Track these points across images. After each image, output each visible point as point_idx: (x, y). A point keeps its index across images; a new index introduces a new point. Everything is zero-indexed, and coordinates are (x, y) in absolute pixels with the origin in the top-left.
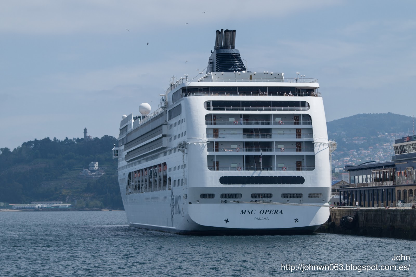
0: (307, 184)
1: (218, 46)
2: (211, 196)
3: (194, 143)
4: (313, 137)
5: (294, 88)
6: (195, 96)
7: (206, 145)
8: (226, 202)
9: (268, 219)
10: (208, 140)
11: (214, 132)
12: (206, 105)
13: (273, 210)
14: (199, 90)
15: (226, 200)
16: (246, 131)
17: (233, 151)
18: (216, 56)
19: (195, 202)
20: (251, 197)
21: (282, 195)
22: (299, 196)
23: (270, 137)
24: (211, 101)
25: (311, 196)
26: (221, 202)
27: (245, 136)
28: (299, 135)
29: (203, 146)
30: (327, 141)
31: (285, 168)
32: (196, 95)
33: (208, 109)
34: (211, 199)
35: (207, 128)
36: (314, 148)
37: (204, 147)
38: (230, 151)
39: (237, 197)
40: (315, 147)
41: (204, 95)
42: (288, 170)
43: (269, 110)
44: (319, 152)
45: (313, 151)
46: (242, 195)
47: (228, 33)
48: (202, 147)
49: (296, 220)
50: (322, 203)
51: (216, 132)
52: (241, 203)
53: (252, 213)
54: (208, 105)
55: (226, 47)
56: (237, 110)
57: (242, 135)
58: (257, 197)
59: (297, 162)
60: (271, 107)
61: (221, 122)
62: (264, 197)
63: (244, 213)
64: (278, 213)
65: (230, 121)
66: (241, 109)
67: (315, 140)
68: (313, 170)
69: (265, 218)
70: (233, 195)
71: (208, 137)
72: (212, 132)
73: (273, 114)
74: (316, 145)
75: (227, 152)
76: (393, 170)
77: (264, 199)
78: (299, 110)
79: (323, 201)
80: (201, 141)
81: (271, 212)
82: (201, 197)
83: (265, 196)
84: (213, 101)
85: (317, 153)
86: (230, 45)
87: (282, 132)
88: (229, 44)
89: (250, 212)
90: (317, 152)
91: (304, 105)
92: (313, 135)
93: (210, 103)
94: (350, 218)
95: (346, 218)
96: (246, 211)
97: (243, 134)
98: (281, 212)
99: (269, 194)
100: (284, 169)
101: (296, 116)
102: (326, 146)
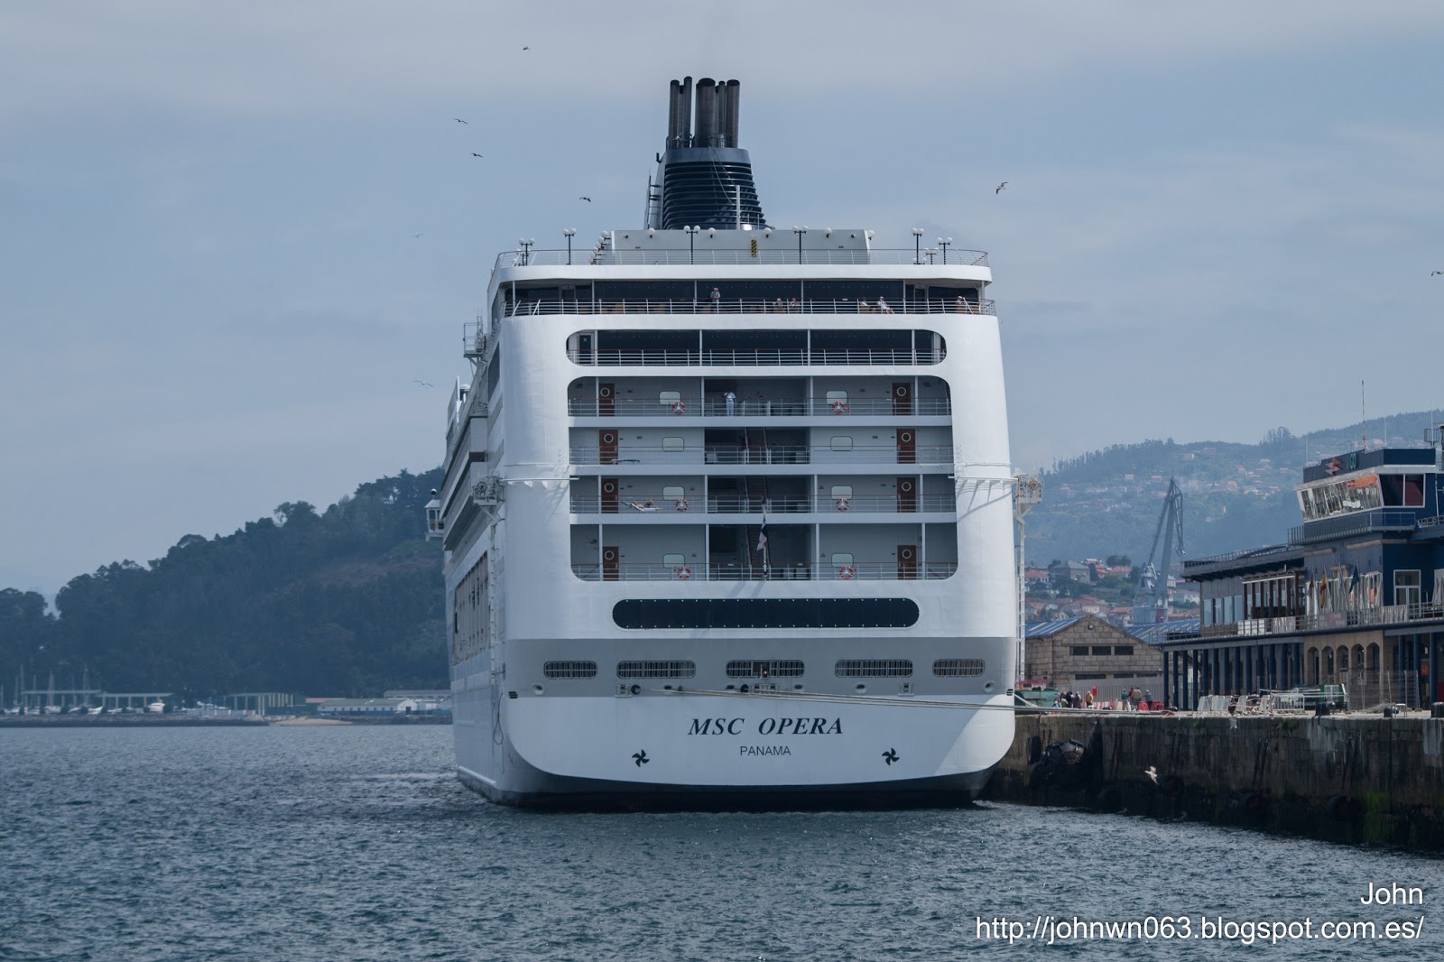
0: (926, 626)
1: (678, 137)
2: (585, 669)
3: (526, 483)
4: (952, 459)
5: (899, 282)
6: (538, 316)
7: (566, 489)
8: (637, 690)
9: (787, 751)
10: (577, 469)
11: (602, 442)
12: (574, 345)
13: (808, 720)
14: (564, 291)
15: (637, 684)
17: (666, 511)
18: (666, 173)
19: (528, 693)
20: (728, 672)
21: (837, 665)
22: (902, 668)
23: (807, 460)
24: (593, 331)
25: (944, 668)
26: (619, 689)
27: (713, 456)
28: (906, 450)
29: (556, 492)
30: (1004, 473)
31: (851, 571)
32: (543, 312)
33: (584, 359)
34: (584, 681)
35: (571, 429)
36: (954, 498)
37: (559, 495)
39: (677, 674)
40: (959, 493)
41: (570, 311)
42: (861, 575)
43: (798, 362)
44: (971, 512)
45: (952, 507)
46: (693, 666)
47: (710, 90)
48: (552, 494)
49: (891, 757)
50: (985, 693)
51: (609, 443)
52: (691, 695)
53: (733, 730)
54: (583, 346)
55: (703, 140)
56: (684, 363)
57: (703, 454)
58: (748, 673)
59: (900, 548)
60: (809, 353)
61: (624, 407)
63: (701, 731)
64: (825, 728)
65: (662, 402)
66: (701, 361)
67: (960, 468)
68: (952, 575)
69: (778, 749)
70: (662, 665)
71: (575, 459)
72: (593, 444)
73: (815, 377)
74: (963, 486)
76: (1297, 578)
78: (909, 362)
79: (988, 686)
80: (551, 476)
81: (801, 728)
82: (547, 674)
83: (778, 669)
84: (599, 332)
85: (965, 516)
86: (720, 132)
87: (847, 441)
88: (714, 129)
89: (726, 726)
90: (965, 512)
91: (926, 345)
92: (952, 453)
94: (1071, 747)
95: (1057, 747)
96: (711, 722)
97: (706, 449)
98: (835, 726)
99: (792, 664)
100: (847, 573)
101: (901, 384)
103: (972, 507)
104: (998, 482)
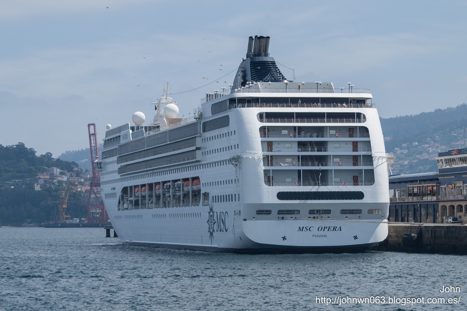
0: (367, 200)
2: (268, 212)
3: (250, 157)
4: (371, 151)
5: (347, 98)
6: (246, 108)
7: (261, 159)
8: (283, 218)
11: (268, 145)
12: (259, 116)
13: (332, 227)
15: (283, 216)
16: (301, 144)
17: (289, 165)
18: (251, 65)
19: (250, 219)
21: (340, 211)
22: (358, 212)
24: (264, 113)
25: (371, 212)
27: (300, 149)
30: (385, 155)
32: (248, 107)
34: (267, 216)
35: (261, 141)
36: (373, 162)
37: (260, 161)
38: (286, 165)
39: (293, 214)
40: (374, 161)
41: (256, 106)
42: (346, 184)
43: (324, 122)
44: (378, 166)
45: (372, 165)
47: (263, 39)
48: (257, 161)
50: (381, 219)
51: (270, 146)
52: (299, 220)
53: (310, 230)
54: (261, 116)
55: (260, 54)
56: (291, 122)
58: (315, 213)
59: (354, 177)
60: (326, 119)
61: (275, 135)
63: (301, 230)
64: (337, 229)
65: (283, 133)
66: (295, 121)
67: (374, 153)
68: (373, 184)
69: (323, 235)
70: (290, 211)
72: (266, 145)
73: (329, 126)
74: (375, 158)
76: (437, 185)
77: (322, 215)
78: (355, 122)
79: (382, 217)
80: (257, 155)
81: (330, 229)
82: (257, 214)
83: (323, 212)
84: (266, 112)
85: (376, 167)
87: (338, 145)
88: (262, 51)
89: (308, 229)
92: (371, 149)
94: (413, 235)
95: (409, 235)
96: (304, 228)
97: (298, 147)
98: (339, 229)
99: (327, 210)
100: (343, 184)
101: (351, 129)
102: (384, 160)
103: (378, 165)
104: (381, 157)
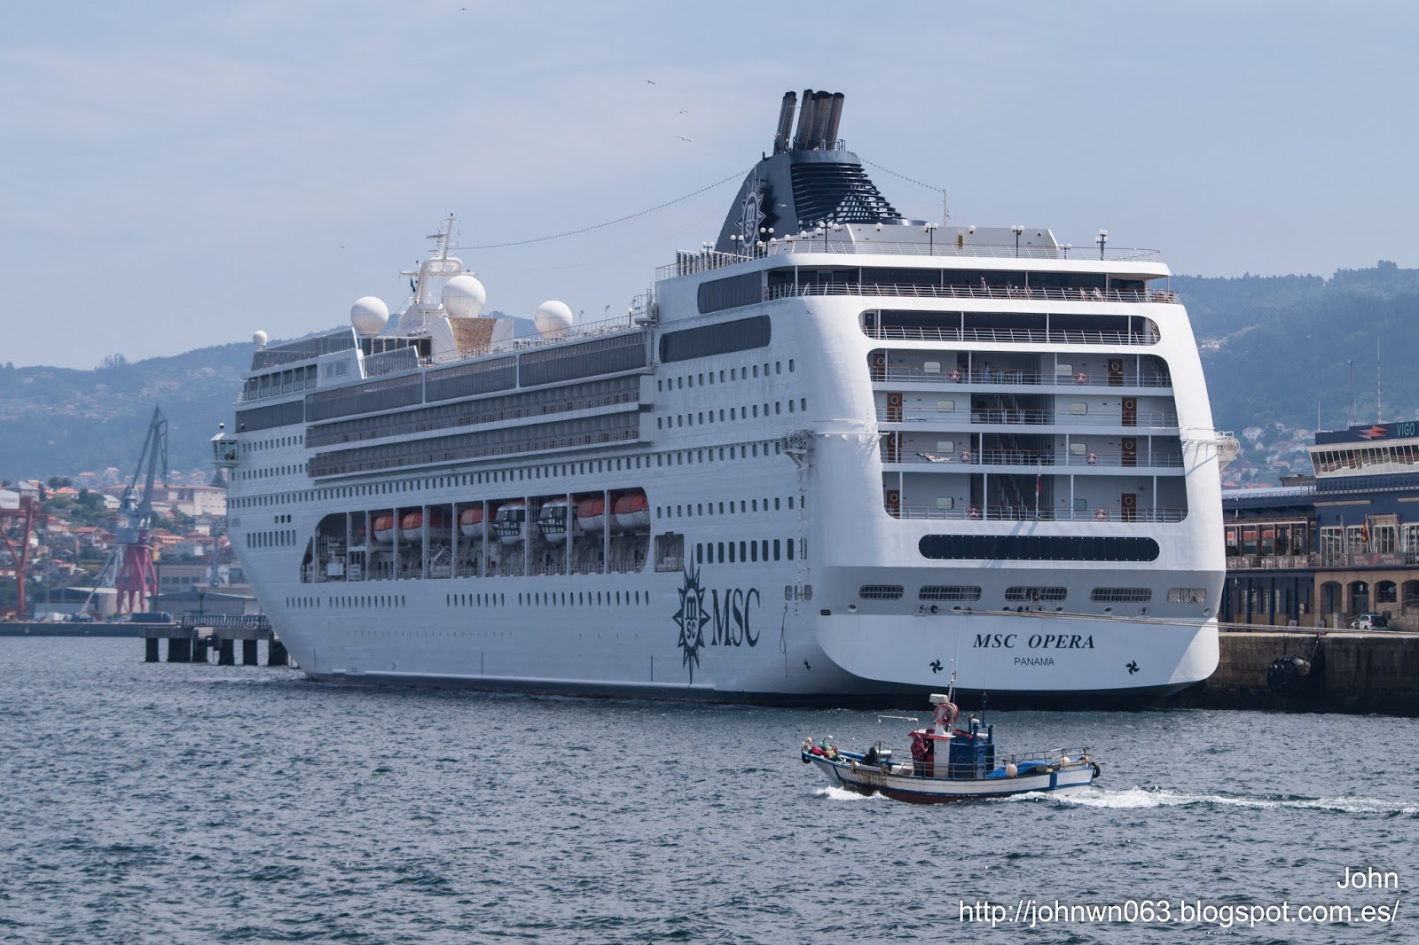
0: (1167, 561)
2: (894, 592)
3: (844, 436)
4: (1176, 424)
5: (1102, 275)
6: (828, 296)
7: (876, 442)
8: (935, 611)
9: (1051, 662)
10: (882, 426)
11: (891, 404)
12: (863, 321)
13: (1067, 636)
15: (936, 605)
16: (981, 404)
17: (945, 461)
19: (843, 611)
20: (1006, 596)
21: (1093, 592)
22: (1142, 595)
23: (1049, 422)
24: (876, 311)
26: (919, 609)
27: (978, 417)
28: (1130, 416)
29: (868, 444)
30: (1212, 436)
31: (1104, 514)
32: (832, 292)
33: (872, 333)
34: (891, 602)
35: (874, 392)
36: (1182, 456)
37: (871, 448)
38: (942, 459)
39: (963, 597)
40: (1186, 452)
42: (1113, 518)
43: (1044, 341)
44: (1196, 467)
45: (1180, 463)
46: (980, 590)
48: (865, 447)
49: (1133, 668)
50: (1202, 616)
51: (894, 404)
52: (978, 614)
53: (1008, 645)
57: (971, 414)
58: (1023, 597)
59: (1124, 496)
60: (1048, 333)
62: (1042, 598)
63: (983, 645)
64: (1080, 643)
65: (926, 371)
66: (963, 337)
67: (1184, 432)
68: (1183, 519)
69: (1044, 660)
70: (955, 589)
71: (879, 418)
72: (887, 403)
74: (1188, 446)
75: (939, 464)
77: (1041, 603)
78: (1126, 342)
79: (1204, 610)
80: (862, 430)
81: (1061, 643)
82: (862, 595)
83: (1045, 594)
84: (881, 310)
85: (1191, 471)
87: (1083, 407)
89: (1002, 641)
90: (1191, 468)
91: (1141, 328)
92: (1176, 419)
93: (873, 315)
96: (991, 637)
97: (972, 411)
98: (1089, 642)
99: (1057, 590)
100: (1101, 515)
101: (1115, 360)
102: (1213, 451)
103: (1196, 464)
104: (1203, 443)
